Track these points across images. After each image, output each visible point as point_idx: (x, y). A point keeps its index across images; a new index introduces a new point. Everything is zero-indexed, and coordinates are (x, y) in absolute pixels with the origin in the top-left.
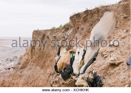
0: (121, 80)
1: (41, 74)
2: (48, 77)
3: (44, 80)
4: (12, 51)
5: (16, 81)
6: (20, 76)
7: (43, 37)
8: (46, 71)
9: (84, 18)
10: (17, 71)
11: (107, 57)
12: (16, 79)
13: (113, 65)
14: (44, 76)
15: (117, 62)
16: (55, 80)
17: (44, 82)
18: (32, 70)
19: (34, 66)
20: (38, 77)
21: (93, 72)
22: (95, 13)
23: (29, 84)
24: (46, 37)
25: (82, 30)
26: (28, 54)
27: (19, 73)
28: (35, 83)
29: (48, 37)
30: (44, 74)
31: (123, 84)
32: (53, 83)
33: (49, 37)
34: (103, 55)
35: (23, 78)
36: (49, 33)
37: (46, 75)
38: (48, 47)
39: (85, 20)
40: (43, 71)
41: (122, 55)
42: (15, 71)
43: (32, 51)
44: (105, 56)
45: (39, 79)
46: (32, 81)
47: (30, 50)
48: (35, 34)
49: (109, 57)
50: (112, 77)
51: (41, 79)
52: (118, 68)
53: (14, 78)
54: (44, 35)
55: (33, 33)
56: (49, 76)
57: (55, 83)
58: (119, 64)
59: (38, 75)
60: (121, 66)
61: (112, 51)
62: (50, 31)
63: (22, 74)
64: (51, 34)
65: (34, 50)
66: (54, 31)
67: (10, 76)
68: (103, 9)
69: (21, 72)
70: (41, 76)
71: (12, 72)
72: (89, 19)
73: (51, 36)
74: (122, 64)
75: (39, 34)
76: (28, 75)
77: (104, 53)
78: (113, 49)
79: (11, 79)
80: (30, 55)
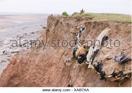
0: (111, 67)
1: (55, 53)
2: (60, 56)
3: (57, 58)
4: (21, 27)
5: (33, 59)
6: (36, 55)
7: (57, 22)
8: (59, 51)
9: (94, 26)
10: (34, 50)
11: (105, 54)
12: (33, 57)
13: (108, 59)
14: (57, 55)
15: (110, 58)
16: (68, 60)
17: (57, 60)
18: (47, 49)
19: (48, 46)
20: (52, 56)
21: (98, 61)
22: (100, 24)
23: (44, 61)
24: (59, 23)
25: (92, 33)
26: (43, 36)
27: (35, 52)
28: (49, 61)
29: (61, 23)
30: (57, 54)
31: (112, 69)
32: (66, 62)
33: (63, 23)
34: (103, 53)
35: (39, 56)
36: (62, 19)
37: (59, 54)
38: (61, 31)
39: (94, 27)
40: (56, 50)
41: (113, 54)
42: (31, 50)
43: (47, 33)
44: (104, 53)
45: (53, 57)
46: (47, 59)
47: (45, 33)
48: (50, 19)
49: (106, 54)
50: (107, 65)
51: (54, 58)
52: (110, 61)
53: (31, 56)
54: (58, 21)
55: (48, 18)
56: (62, 56)
57: (68, 62)
58: (111, 59)
59: (52, 54)
60: (111, 60)
61: (108, 51)
62: (63, 18)
63: (38, 52)
64: (64, 21)
65: (48, 33)
66: (67, 18)
67: (27, 54)
68: (105, 23)
69: (37, 52)
70: (55, 55)
71: (30, 51)
72: (97, 27)
73: (64, 22)
74: (112, 59)
75: (53, 20)
76: (43, 54)
77: (104, 52)
78: (109, 50)
79: (29, 57)
80: (45, 37)
